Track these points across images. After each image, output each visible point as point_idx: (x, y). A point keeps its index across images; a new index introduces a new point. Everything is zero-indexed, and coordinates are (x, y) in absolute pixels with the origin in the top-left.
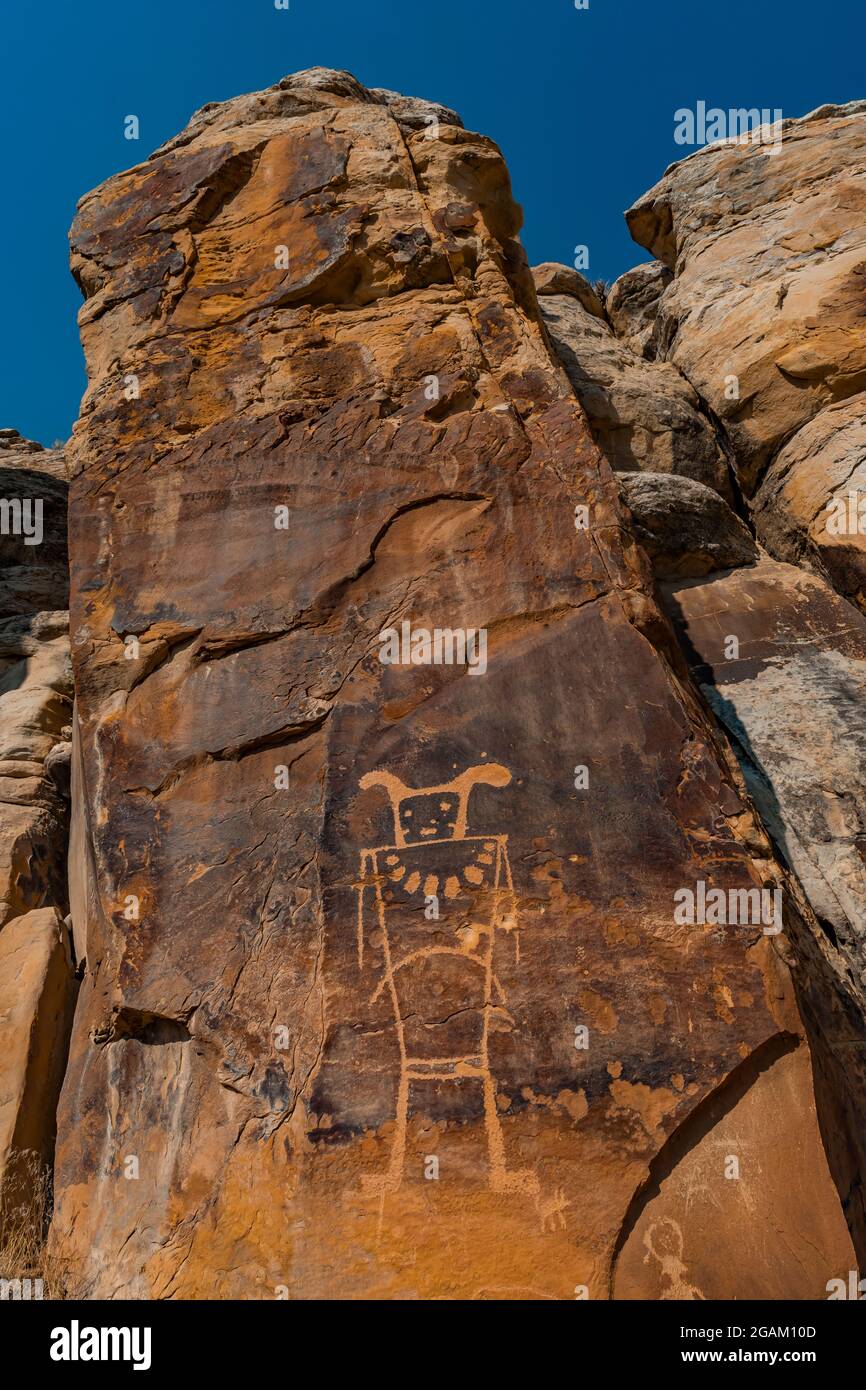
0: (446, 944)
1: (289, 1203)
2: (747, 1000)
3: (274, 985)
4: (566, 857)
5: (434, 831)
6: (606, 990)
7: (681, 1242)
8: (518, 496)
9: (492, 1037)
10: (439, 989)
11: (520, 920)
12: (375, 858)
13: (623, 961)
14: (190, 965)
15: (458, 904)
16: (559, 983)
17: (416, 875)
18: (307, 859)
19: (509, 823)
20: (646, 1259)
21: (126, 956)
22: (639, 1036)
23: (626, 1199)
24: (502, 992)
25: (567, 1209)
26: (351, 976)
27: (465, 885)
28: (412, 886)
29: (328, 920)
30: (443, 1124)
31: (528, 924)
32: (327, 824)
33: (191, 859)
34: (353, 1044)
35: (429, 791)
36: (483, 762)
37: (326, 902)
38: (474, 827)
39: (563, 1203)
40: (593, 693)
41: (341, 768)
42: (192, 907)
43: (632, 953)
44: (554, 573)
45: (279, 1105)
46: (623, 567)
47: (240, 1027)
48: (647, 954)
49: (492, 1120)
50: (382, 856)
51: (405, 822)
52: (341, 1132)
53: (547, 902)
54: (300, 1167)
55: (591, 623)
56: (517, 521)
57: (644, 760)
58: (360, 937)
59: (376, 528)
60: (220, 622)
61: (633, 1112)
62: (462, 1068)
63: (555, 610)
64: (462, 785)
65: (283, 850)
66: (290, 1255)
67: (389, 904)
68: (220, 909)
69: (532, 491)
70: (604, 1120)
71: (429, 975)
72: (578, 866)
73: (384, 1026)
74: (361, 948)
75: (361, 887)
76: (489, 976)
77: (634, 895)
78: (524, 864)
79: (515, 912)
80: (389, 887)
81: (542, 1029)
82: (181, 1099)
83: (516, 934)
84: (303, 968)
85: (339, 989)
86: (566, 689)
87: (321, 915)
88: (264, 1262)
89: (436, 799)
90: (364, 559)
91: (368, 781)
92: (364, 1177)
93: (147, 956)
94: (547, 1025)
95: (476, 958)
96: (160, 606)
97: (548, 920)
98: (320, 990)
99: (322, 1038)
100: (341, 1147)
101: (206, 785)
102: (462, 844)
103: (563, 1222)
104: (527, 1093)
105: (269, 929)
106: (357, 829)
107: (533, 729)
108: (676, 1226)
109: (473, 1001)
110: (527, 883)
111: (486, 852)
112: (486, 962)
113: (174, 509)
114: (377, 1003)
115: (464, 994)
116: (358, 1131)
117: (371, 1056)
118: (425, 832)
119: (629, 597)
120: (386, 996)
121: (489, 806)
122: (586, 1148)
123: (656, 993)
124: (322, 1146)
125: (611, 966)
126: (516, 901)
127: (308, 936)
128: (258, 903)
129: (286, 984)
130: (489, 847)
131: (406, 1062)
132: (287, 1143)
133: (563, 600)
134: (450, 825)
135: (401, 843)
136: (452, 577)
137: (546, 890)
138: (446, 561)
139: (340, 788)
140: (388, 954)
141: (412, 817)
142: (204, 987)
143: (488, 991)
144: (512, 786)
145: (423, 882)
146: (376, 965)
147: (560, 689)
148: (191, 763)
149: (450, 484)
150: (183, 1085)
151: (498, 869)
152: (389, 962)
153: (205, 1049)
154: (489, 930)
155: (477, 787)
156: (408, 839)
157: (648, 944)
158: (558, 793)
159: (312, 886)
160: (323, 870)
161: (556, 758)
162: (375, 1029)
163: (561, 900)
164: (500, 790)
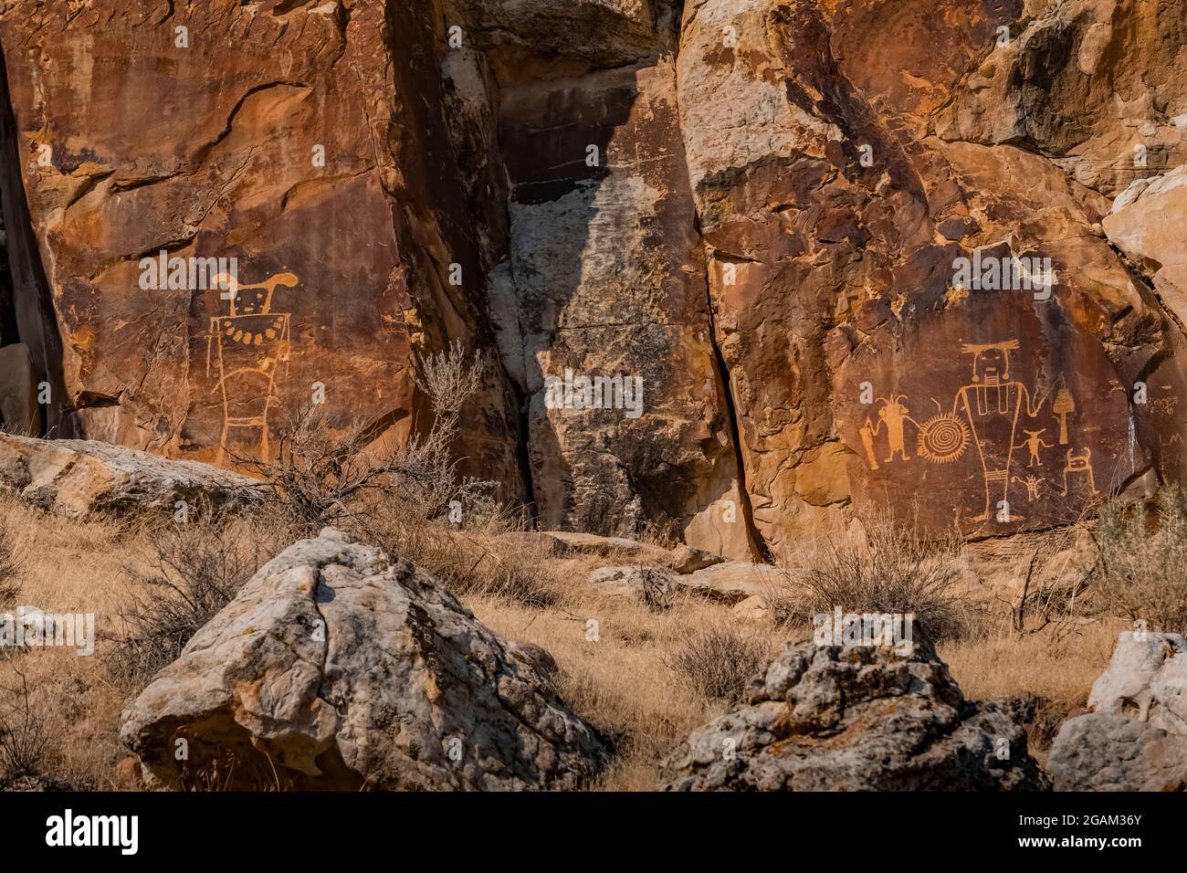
0: (252, 367)
2: (388, 394)
3: (163, 383)
4: (319, 327)
5: (252, 309)
8: (330, 88)
9: (269, 409)
10: (246, 387)
11: (290, 356)
12: (218, 322)
14: (118, 370)
15: (260, 348)
17: (240, 332)
18: (181, 321)
19: (292, 307)
21: (82, 366)
22: (337, 409)
24: (277, 391)
26: (202, 380)
27: (265, 338)
28: (237, 338)
29: (191, 353)
30: (243, 443)
31: (295, 359)
32: (192, 302)
33: (115, 318)
34: (202, 411)
35: (252, 287)
36: (284, 271)
37: (190, 344)
38: (277, 307)
40: (351, 235)
42: (117, 343)
43: (342, 374)
44: (343, 152)
45: (165, 435)
46: (386, 152)
47: (146, 401)
48: (349, 374)
49: (265, 442)
50: (223, 322)
51: (237, 304)
52: (194, 447)
53: (306, 348)
55: (359, 188)
56: (326, 107)
57: (369, 276)
58: (208, 362)
59: (233, 104)
60: (125, 167)
62: (254, 421)
63: (340, 177)
64: (270, 285)
65: (168, 316)
67: (224, 346)
68: (133, 344)
69: (340, 84)
71: (242, 381)
72: (324, 331)
73: (218, 403)
74: (208, 368)
75: (210, 337)
76: (271, 382)
77: (349, 346)
78: (297, 329)
79: (289, 353)
80: (225, 338)
82: (115, 435)
83: (288, 363)
84: (177, 376)
85: (196, 387)
86: (337, 231)
87: (188, 350)
89: (255, 291)
90: (223, 129)
93: (94, 367)
95: (266, 374)
96: (84, 150)
97: (305, 358)
98: (186, 387)
99: (186, 408)
100: (194, 452)
101: (121, 275)
102: (266, 317)
104: (282, 432)
105: (160, 356)
106: (208, 306)
107: (315, 254)
109: (262, 393)
110: (297, 339)
111: (279, 322)
112: (271, 376)
113: (88, 69)
114: (215, 393)
115: (258, 390)
116: (203, 446)
117: (210, 417)
118: (247, 309)
119: (386, 172)
120: (220, 390)
121: (283, 298)
123: (348, 391)
124: (185, 452)
126: (290, 347)
127: (181, 359)
128: (153, 343)
129: (169, 383)
130: (280, 319)
131: (227, 419)
132: (169, 450)
133: (346, 170)
134: (261, 306)
135: (233, 315)
136: (279, 148)
137: (306, 343)
138: (277, 134)
140: (222, 371)
141: (241, 301)
142: (126, 382)
143: (270, 389)
144: (297, 287)
145: (244, 336)
146: (215, 375)
147: (334, 230)
148: (111, 261)
149: (285, 73)
150: (116, 429)
151: (283, 331)
152: (222, 374)
153: (127, 411)
154: (275, 361)
155: (278, 286)
156: (237, 313)
157: (351, 369)
158: (321, 293)
159: (183, 335)
160: (189, 327)
161: (324, 272)
162: (213, 404)
163: (313, 347)
164: (291, 289)
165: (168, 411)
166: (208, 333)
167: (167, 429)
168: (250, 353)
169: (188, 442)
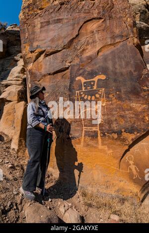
4: (116, 93)
5: (90, 88)
6: (122, 117)
7: (133, 159)
8: (110, 17)
9: (100, 124)
11: (106, 104)
13: (126, 112)
16: (113, 115)
17: (86, 96)
18: (66, 93)
19: (105, 86)
22: (128, 125)
23: (123, 152)
25: (112, 152)
27: (96, 97)
28: (85, 98)
30: (90, 138)
31: (108, 105)
32: (70, 87)
34: (75, 124)
35: (89, 80)
36: (100, 75)
38: (99, 86)
40: (124, 60)
41: (73, 76)
43: (128, 110)
46: (133, 32)
48: (131, 110)
49: (99, 137)
50: (80, 92)
51: (84, 86)
52: (72, 138)
53: (112, 101)
55: (124, 45)
56: (109, 23)
57: (134, 73)
59: (80, 26)
60: (48, 48)
61: (126, 137)
62: (94, 129)
63: (117, 43)
64: (96, 79)
65: (62, 91)
69: (114, 16)
70: (120, 138)
72: (118, 94)
73: (80, 122)
75: (76, 98)
77: (129, 99)
78: (107, 94)
79: (105, 102)
80: (81, 98)
83: (105, 106)
89: (91, 82)
90: (77, 34)
91: (77, 79)
92: (76, 145)
94: (110, 123)
96: (37, 46)
97: (112, 104)
101: (48, 80)
102: (95, 90)
103: (112, 154)
104: (106, 134)
106: (75, 87)
107: (111, 68)
108: (132, 156)
110: (108, 97)
113: (39, 26)
116: (75, 138)
117: (78, 126)
118: (88, 88)
119: (133, 39)
121: (101, 83)
122: (117, 143)
123: (132, 117)
125: (124, 112)
126: (106, 100)
130: (101, 91)
131: (84, 128)
133: (119, 40)
134: (93, 87)
135: (84, 90)
136: (95, 37)
137: (112, 99)
138: (94, 33)
139: (72, 80)
141: (86, 85)
144: (106, 79)
145: (88, 97)
147: (117, 59)
148: (45, 76)
149: (95, 16)
151: (102, 95)
155: (99, 79)
158: (115, 81)
159: (67, 97)
160: (69, 95)
161: (115, 74)
162: (78, 122)
163: (114, 100)
164: (103, 80)
166: (75, 96)
169: (70, 136)
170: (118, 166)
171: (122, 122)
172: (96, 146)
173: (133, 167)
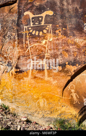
0: (39, 43)
1: (12, 81)
3: (9, 49)
4: (62, 28)
5: (38, 23)
6: (67, 51)
7: (74, 88)
9: (47, 58)
10: (38, 50)
12: (27, 28)
13: (70, 46)
15: (42, 36)
16: (58, 50)
17: (34, 31)
18: (14, 27)
19: (52, 22)
20: (69, 90)
22: (72, 58)
23: (66, 82)
24: (49, 51)
25: (57, 83)
26: (22, 48)
27: (43, 33)
28: (33, 33)
29: (18, 39)
30: (38, 71)
31: (54, 40)
32: (18, 21)
34: (23, 59)
35: (37, 16)
36: (48, 10)
37: (18, 35)
38: (46, 22)
39: (56, 82)
41: (20, 11)
43: (72, 45)
45: (10, 67)
47: (3, 55)
49: (45, 70)
50: (28, 28)
51: (33, 22)
52: (21, 72)
53: (58, 36)
54: (14, 76)
57: (79, 10)
61: (69, 69)
64: (44, 15)
65: (10, 26)
66: (12, 88)
67: (29, 36)
70: (64, 70)
71: (36, 48)
72: (64, 30)
73: (28, 56)
74: (24, 43)
75: (24, 33)
76: (47, 48)
77: (74, 35)
78: (54, 29)
79: (52, 38)
80: (29, 33)
81: (55, 57)
83: (52, 42)
84: (14, 47)
85: (20, 50)
87: (17, 38)
88: (8, 89)
89: (39, 17)
91: (26, 13)
92: (24, 78)
94: (56, 56)
95: (45, 45)
97: (58, 39)
98: (17, 51)
99: (17, 58)
100: (21, 74)
102: (43, 26)
103: (56, 84)
105: (7, 40)
106: (23, 23)
107: (58, 4)
108: (74, 85)
109: (44, 52)
110: (55, 33)
111: (48, 27)
112: (46, 46)
114: (27, 52)
115: (42, 51)
116: (24, 72)
117: (26, 61)
118: (36, 23)
120: (28, 51)
121: (49, 19)
122: (61, 74)
123: (75, 51)
124: (17, 74)
125: (68, 47)
126: (52, 36)
127: (15, 41)
128: (5, 35)
129: (11, 49)
130: (48, 26)
132: (12, 73)
134: (41, 22)
135: (32, 25)
137: (58, 34)
139: (20, 14)
140: (29, 44)
141: (34, 21)
143: (46, 51)
144: (53, 15)
145: (36, 32)
146: (27, 46)
151: (50, 30)
152: (29, 46)
154: (47, 41)
155: (46, 15)
156: (33, 25)
157: (75, 44)
158: (62, 17)
159: (15, 33)
160: (17, 30)
161: (62, 10)
162: (26, 56)
163: (60, 36)
164: (51, 16)
165: (11, 59)
166: (24, 32)
167: (11, 65)
168: (38, 38)
169: (18, 70)
170: (61, 94)
171: (66, 56)
172: (42, 78)
173: (74, 95)
